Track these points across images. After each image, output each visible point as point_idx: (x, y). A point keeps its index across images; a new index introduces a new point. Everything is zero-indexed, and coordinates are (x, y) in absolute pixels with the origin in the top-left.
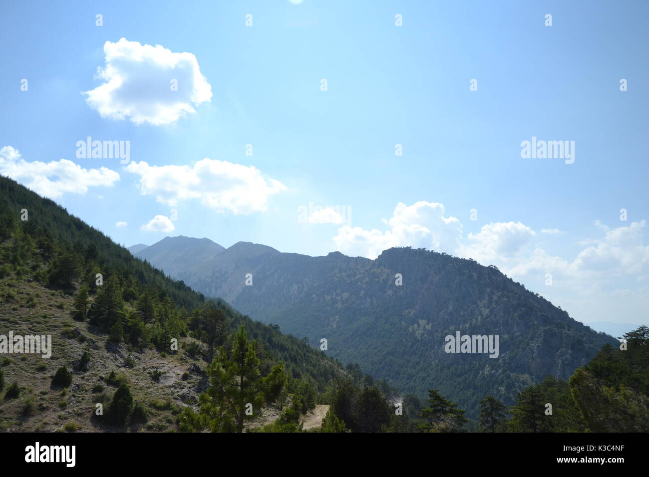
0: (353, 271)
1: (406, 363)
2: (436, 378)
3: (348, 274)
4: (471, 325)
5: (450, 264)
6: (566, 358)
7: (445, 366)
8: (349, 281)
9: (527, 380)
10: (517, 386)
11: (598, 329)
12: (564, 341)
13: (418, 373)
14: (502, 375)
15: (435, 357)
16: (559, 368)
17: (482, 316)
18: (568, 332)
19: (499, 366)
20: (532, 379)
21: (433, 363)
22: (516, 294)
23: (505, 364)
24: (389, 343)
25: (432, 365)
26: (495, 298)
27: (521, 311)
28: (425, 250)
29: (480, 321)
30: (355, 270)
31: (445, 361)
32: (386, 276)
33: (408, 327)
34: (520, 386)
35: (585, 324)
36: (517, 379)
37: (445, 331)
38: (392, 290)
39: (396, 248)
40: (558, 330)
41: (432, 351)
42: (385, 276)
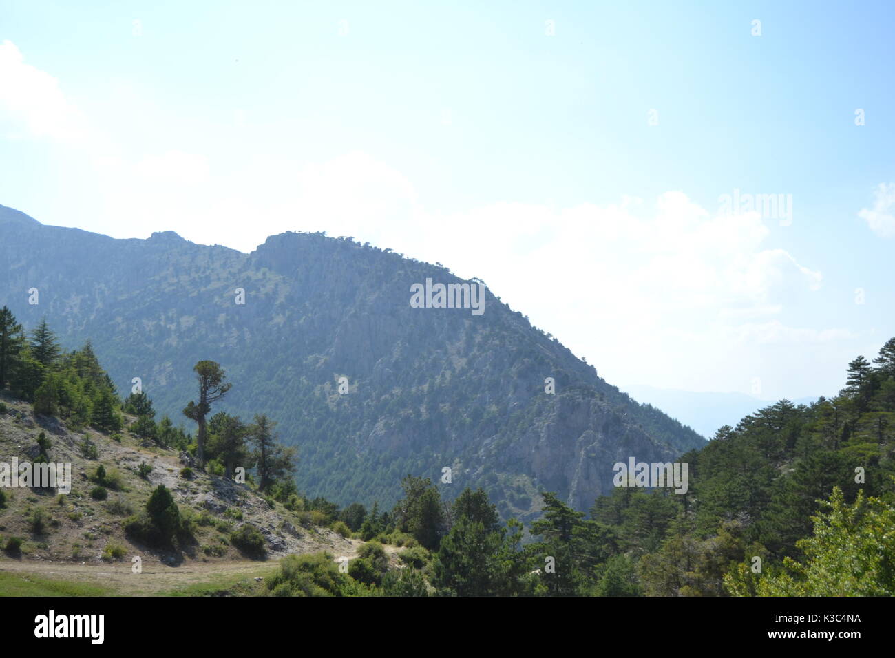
0: (204, 272)
1: (307, 455)
2: (363, 481)
3: (194, 278)
4: (431, 386)
5: (400, 272)
6: (593, 447)
7: (381, 461)
8: (195, 294)
9: (524, 485)
10: (507, 495)
11: (640, 398)
12: (591, 418)
13: (329, 473)
14: (482, 477)
15: (362, 443)
16: (580, 464)
17: (454, 372)
18: (600, 403)
19: (479, 461)
20: (533, 484)
21: (357, 456)
22: (517, 332)
23: (489, 456)
24: (273, 417)
25: (356, 458)
26: (478, 339)
27: (523, 363)
28: (353, 240)
29: (449, 378)
30: (208, 272)
31: (381, 452)
32: (272, 286)
33: (313, 388)
34: (512, 496)
35: (621, 391)
36: (508, 484)
37: (383, 397)
38: (284, 314)
39: (295, 233)
40: (583, 399)
41: (358, 433)
42: (270, 287)
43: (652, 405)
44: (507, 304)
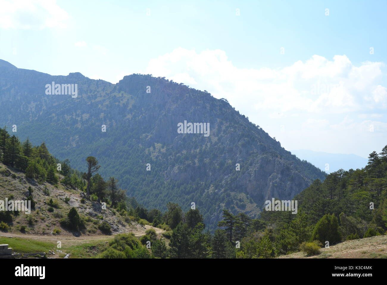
0: (94, 93)
1: (141, 181)
2: (167, 194)
3: (89, 96)
4: (201, 150)
5: (187, 95)
6: (276, 181)
7: (176, 185)
8: (89, 103)
9: (243, 198)
10: (235, 202)
11: (301, 157)
12: (276, 167)
13: (152, 190)
14: (223, 194)
15: (167, 176)
16: (270, 189)
17: (211, 143)
18: (280, 160)
19: (222, 186)
20: (247, 198)
21: (165, 182)
22: (242, 125)
23: (227, 184)
24: (126, 163)
25: (164, 183)
26: (223, 128)
27: (244, 140)
28: (165, 78)
29: (209, 147)
30: (96, 93)
31: (176, 181)
32: (126, 100)
33: (145, 150)
34: (237, 203)
35: (292, 154)
36: (235, 197)
37: (178, 155)
38: (132, 114)
39: (137, 75)
40: (272, 158)
41: (166, 171)
42: (125, 101)
43: (307, 161)
44: (238, 111)
